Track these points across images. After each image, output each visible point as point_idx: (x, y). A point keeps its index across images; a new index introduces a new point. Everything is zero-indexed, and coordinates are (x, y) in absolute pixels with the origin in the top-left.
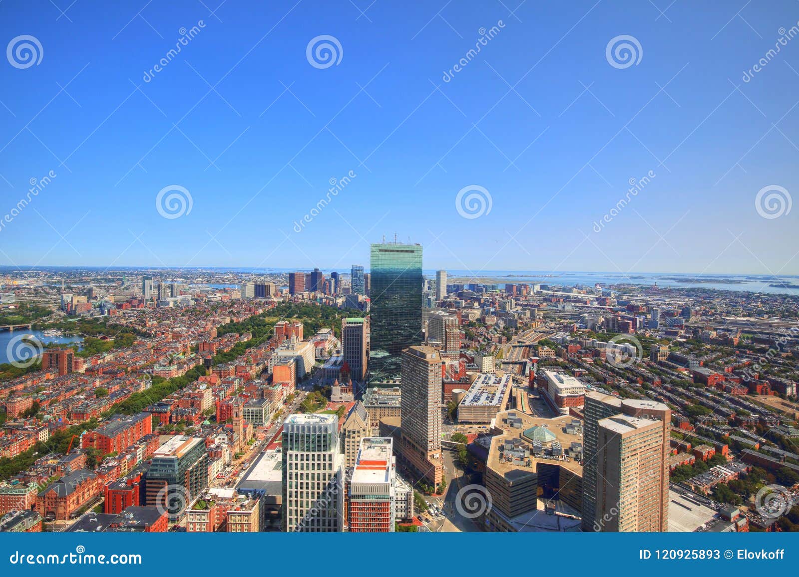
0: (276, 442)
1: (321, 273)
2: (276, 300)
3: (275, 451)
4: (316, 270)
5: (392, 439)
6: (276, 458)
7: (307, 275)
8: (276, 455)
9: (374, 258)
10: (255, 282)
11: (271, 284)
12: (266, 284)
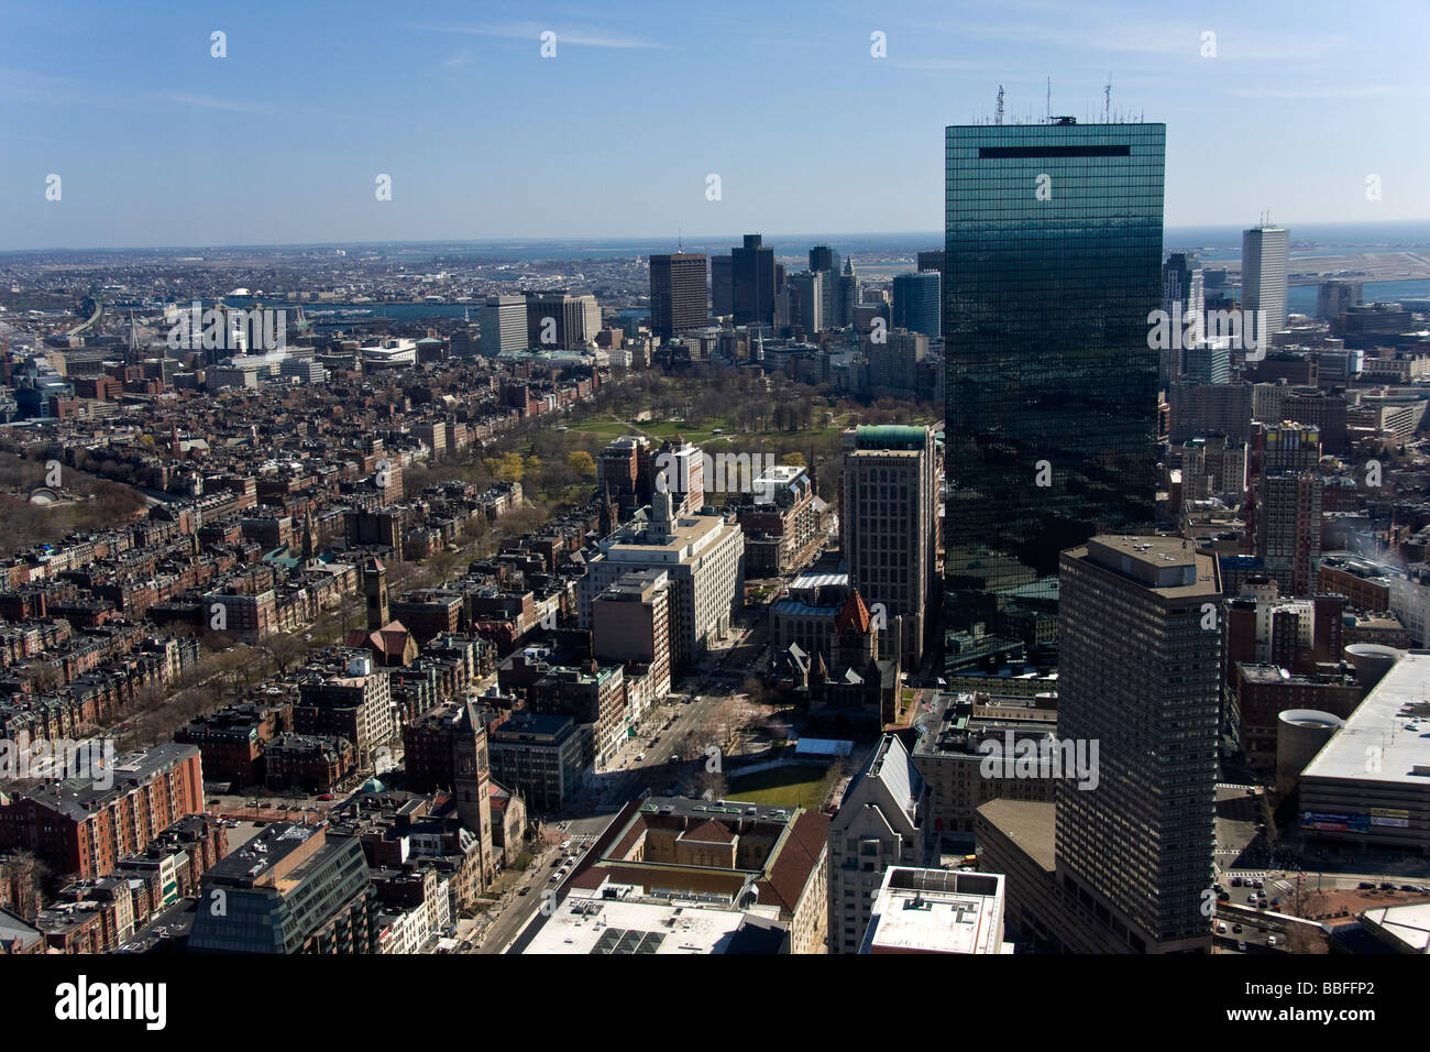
0: (602, 864)
1: (769, 253)
2: (602, 356)
3: (599, 894)
4: (752, 241)
5: (1001, 879)
6: (600, 918)
7: (718, 262)
8: (600, 907)
9: (962, 184)
10: (529, 294)
11: (589, 301)
12: (567, 298)
